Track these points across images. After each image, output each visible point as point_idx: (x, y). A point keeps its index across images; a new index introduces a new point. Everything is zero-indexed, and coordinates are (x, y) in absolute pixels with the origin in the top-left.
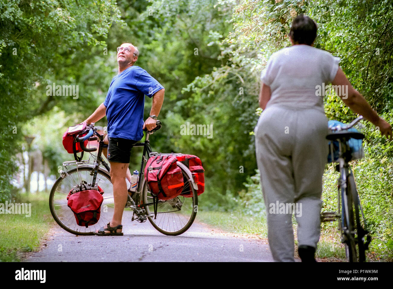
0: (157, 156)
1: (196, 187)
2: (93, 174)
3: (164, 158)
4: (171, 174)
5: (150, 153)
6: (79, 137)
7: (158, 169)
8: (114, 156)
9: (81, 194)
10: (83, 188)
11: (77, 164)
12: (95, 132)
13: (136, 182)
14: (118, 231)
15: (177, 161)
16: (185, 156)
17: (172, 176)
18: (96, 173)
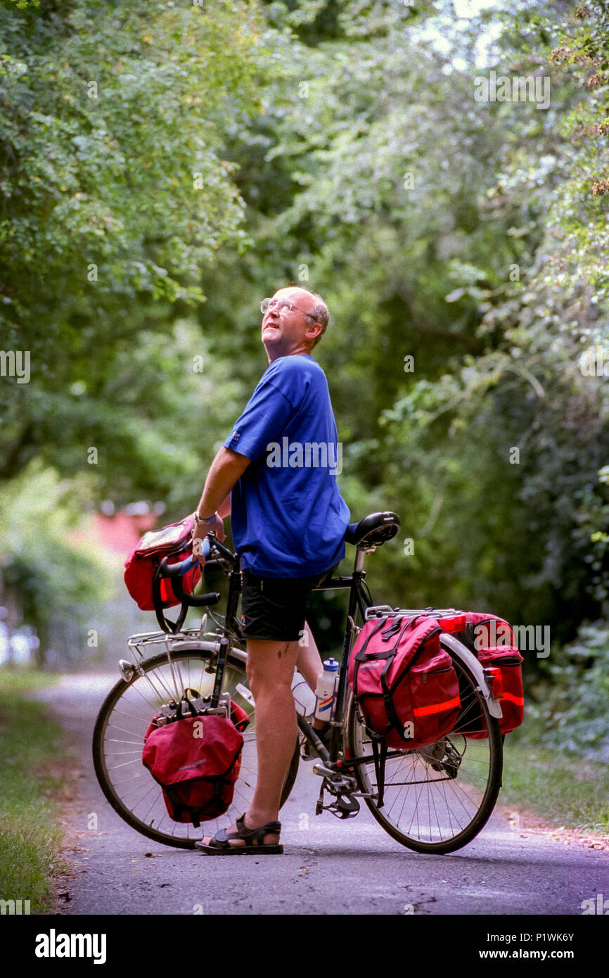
0: (385, 617)
1: (496, 711)
2: (215, 668)
3: (403, 624)
4: (421, 673)
5: (368, 609)
6: (169, 562)
7: (386, 659)
8: (256, 621)
9: (179, 727)
10: (186, 711)
11: (166, 642)
12: (214, 547)
13: (330, 694)
14: (268, 839)
15: (440, 632)
16: (464, 618)
17: (425, 678)
18: (221, 667)
